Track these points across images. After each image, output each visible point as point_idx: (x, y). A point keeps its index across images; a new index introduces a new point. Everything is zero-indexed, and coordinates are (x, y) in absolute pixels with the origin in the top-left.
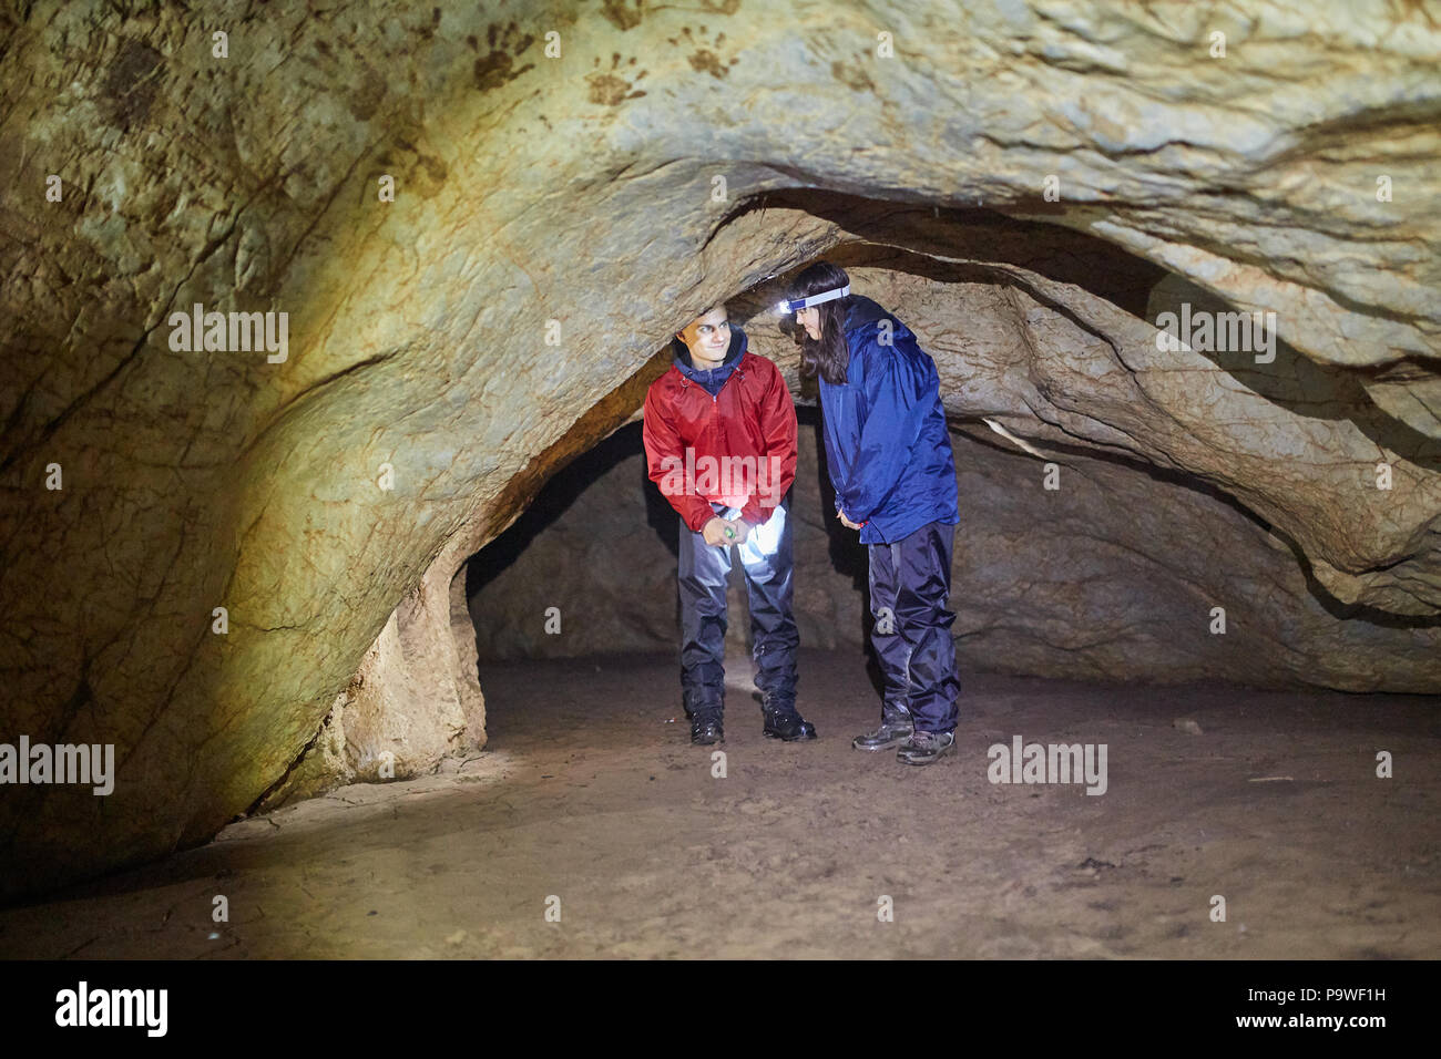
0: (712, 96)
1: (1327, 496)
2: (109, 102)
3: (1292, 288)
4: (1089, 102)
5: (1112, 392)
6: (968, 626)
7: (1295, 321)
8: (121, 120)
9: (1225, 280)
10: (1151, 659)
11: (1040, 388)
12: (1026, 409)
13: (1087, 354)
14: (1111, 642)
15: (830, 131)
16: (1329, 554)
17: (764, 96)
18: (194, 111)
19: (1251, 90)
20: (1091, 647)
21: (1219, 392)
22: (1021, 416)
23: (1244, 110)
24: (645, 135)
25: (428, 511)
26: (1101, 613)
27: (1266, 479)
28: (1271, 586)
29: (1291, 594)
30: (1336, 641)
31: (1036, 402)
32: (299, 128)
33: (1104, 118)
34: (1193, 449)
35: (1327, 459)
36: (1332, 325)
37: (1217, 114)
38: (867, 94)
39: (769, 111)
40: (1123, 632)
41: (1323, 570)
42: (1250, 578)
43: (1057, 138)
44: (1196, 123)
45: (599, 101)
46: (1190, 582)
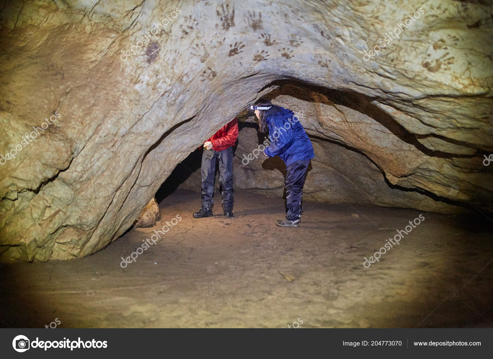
0: (284, 62)
1: (395, 158)
2: (146, 56)
3: (409, 117)
4: (383, 82)
5: (341, 126)
6: (277, 185)
7: (408, 124)
8: (149, 61)
9: (393, 113)
10: (329, 196)
11: (320, 123)
12: (313, 128)
13: (335, 116)
14: (319, 191)
15: (312, 73)
16: (392, 172)
17: (298, 64)
18: (166, 60)
19: (421, 87)
20: (313, 192)
21: (370, 129)
22: (312, 130)
23: (417, 90)
24: (263, 68)
25: (179, 155)
26: (317, 183)
27: (379, 152)
28: (368, 178)
29: (374, 180)
30: (383, 193)
31: (317, 127)
32: (188, 64)
33: (386, 85)
34: (360, 143)
35: (396, 148)
36: (417, 126)
37: (411, 89)
38: (325, 68)
39: (298, 67)
40: (323, 188)
41: (389, 176)
42: (363, 175)
43: (372, 86)
44: (406, 90)
45: (255, 60)
46: (345, 175)
